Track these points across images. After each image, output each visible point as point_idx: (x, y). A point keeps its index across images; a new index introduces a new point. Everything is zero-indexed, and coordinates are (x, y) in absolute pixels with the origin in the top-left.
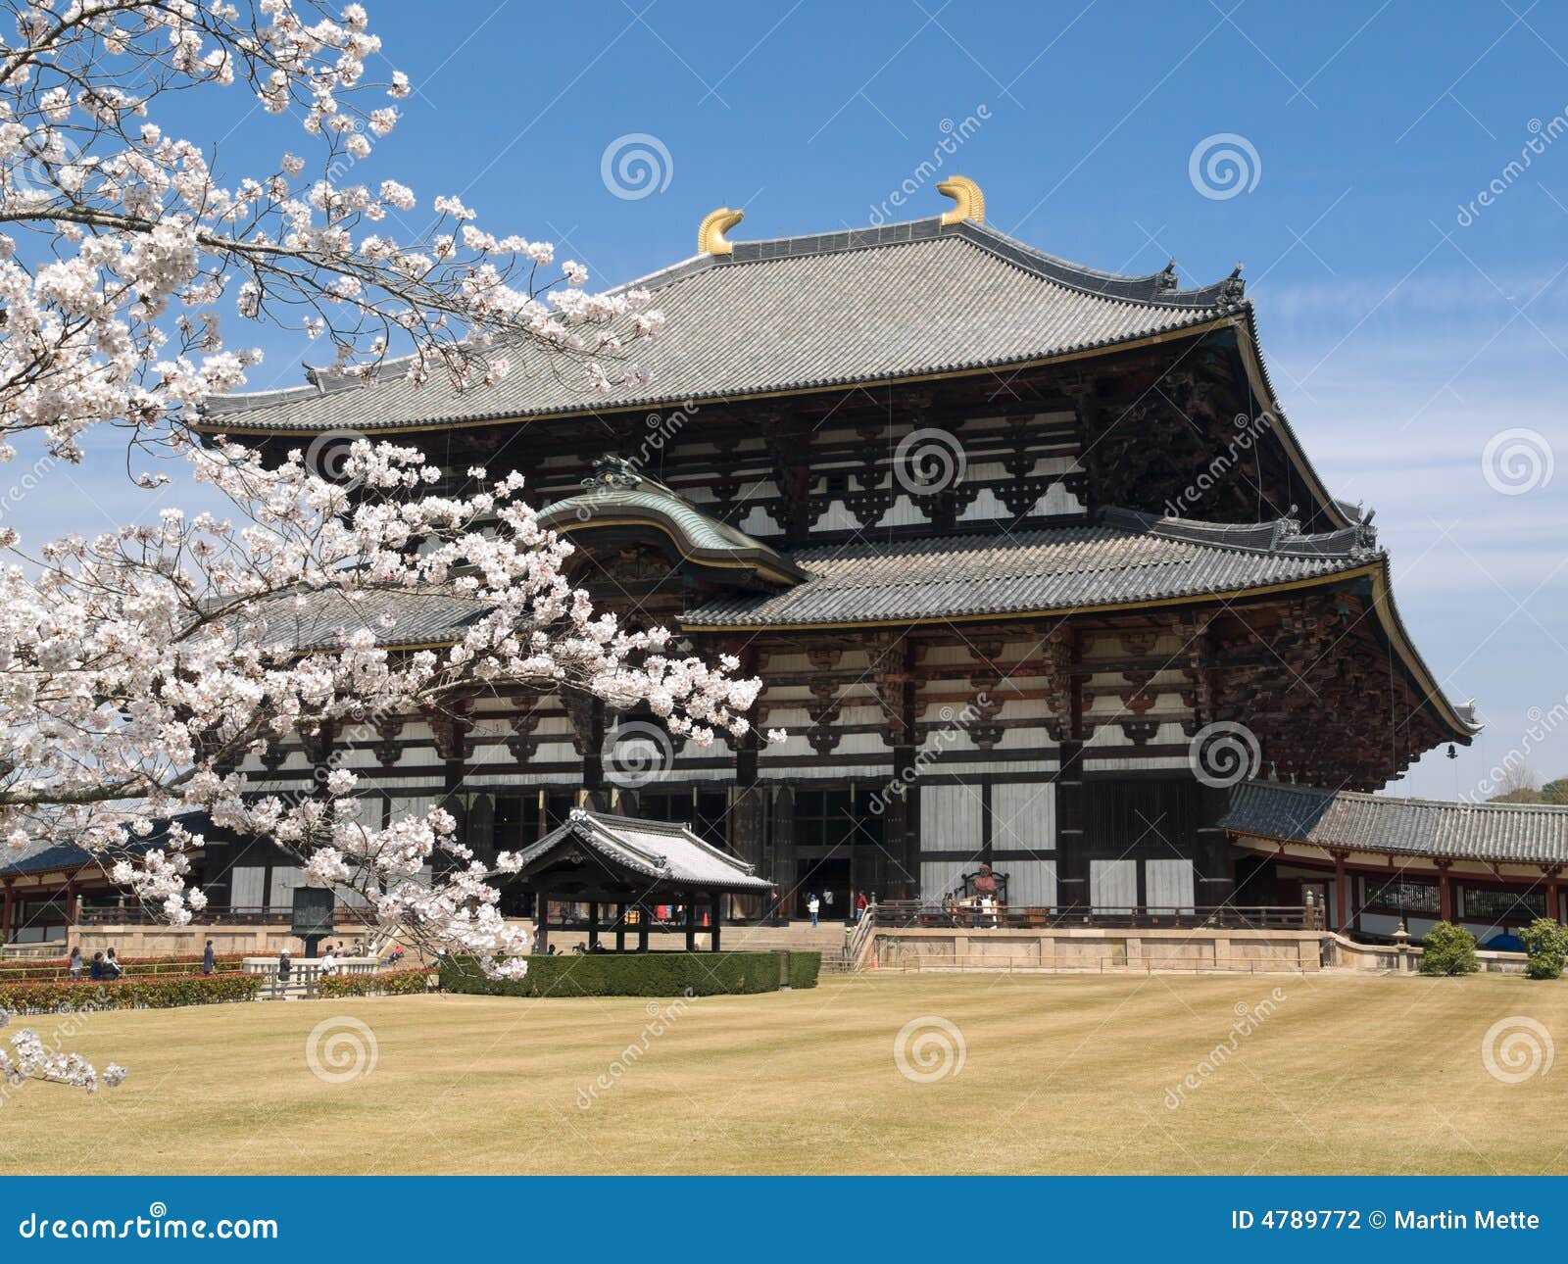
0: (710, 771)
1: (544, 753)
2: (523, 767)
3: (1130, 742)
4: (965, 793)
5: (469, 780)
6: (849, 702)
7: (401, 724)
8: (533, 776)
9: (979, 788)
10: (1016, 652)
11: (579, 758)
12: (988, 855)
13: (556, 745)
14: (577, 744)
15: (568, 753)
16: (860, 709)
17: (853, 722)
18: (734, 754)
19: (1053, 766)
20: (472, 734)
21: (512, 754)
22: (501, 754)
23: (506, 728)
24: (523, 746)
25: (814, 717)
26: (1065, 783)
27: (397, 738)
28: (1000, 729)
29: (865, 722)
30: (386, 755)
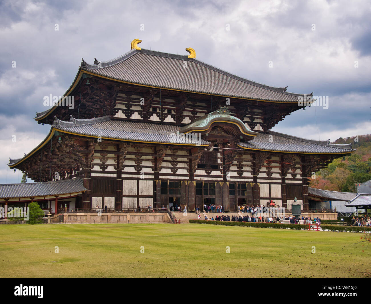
0: (217, 178)
1: (179, 172)
2: (174, 175)
3: (292, 178)
4: (266, 186)
5: (160, 177)
6: (245, 165)
7: (142, 161)
8: (176, 177)
9: (268, 185)
10: (274, 158)
11: (188, 173)
12: (270, 198)
13: (182, 170)
14: (187, 170)
15: (185, 172)
16: (246, 167)
17: (245, 170)
18: (222, 175)
19: (280, 181)
20: (161, 166)
21: (172, 171)
22: (169, 171)
23: (169, 165)
24: (174, 170)
25: (238, 168)
26: (283, 185)
27: (140, 165)
28: (272, 173)
29: (248, 170)
30: (138, 169)
